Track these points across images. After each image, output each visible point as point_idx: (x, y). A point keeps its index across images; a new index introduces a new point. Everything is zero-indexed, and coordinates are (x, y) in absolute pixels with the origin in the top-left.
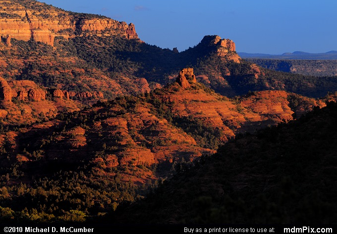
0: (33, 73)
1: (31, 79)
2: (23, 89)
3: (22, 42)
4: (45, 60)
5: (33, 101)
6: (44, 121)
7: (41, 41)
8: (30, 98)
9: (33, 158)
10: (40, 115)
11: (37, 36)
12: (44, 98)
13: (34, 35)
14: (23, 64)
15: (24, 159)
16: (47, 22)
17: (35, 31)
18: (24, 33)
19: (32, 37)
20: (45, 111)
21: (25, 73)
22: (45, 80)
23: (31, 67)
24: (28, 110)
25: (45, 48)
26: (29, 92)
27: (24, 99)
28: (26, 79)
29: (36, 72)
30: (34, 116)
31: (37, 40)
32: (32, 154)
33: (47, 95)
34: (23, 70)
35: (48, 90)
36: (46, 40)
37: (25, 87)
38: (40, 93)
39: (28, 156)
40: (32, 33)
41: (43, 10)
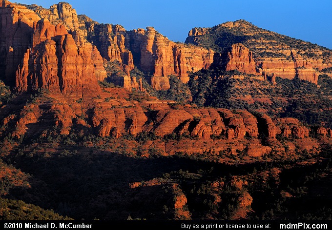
0: (297, 111)
1: (295, 117)
2: (287, 126)
3: (287, 80)
4: (309, 98)
5: (297, 138)
6: (307, 158)
7: (305, 79)
8: (294, 136)
9: (297, 194)
10: (303, 152)
11: (302, 75)
12: (307, 135)
13: (299, 73)
14: (287, 102)
15: (288, 195)
16: (311, 60)
17: (300, 70)
18: (289, 72)
19: (297, 75)
20: (308, 148)
21: (289, 111)
22: (309, 119)
23: (294, 104)
24: (292, 147)
25: (309, 86)
26: (292, 130)
27: (287, 136)
28: (290, 117)
29: (300, 110)
30: (298, 153)
31: (301, 78)
32: (296, 190)
33: (311, 132)
34: (287, 108)
35: (311, 127)
36: (311, 79)
37: (289, 124)
38: (304, 131)
39: (291, 193)
40: (297, 72)
41: (308, 49)
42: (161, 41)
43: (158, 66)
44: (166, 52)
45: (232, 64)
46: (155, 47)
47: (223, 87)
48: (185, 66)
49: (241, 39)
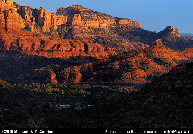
0: (100, 41)
1: (99, 43)
2: (96, 47)
3: (96, 28)
4: (104, 35)
5: (99, 51)
6: (103, 59)
7: (103, 28)
8: (98, 50)
9: (99, 73)
10: (102, 57)
11: (102, 26)
12: (104, 50)
13: (100, 26)
14: (96, 37)
15: (95, 73)
16: (105, 21)
17: (101, 24)
18: (97, 25)
19: (100, 27)
20: (104, 55)
21: (97, 41)
22: (104, 43)
23: (99, 38)
24: (97, 55)
25: (105, 31)
26: (98, 48)
27: (96, 51)
28: (97, 43)
29: (101, 40)
30: (100, 57)
31: (101, 28)
32: (98, 71)
33: (105, 49)
34: (96, 39)
35: (105, 47)
36: (105, 28)
37: (97, 46)
38: (102, 48)
39: (97, 73)
40: (100, 25)
41: (104, 16)
42: (46, 13)
43: (45, 23)
44: (48, 17)
45: (74, 22)
46: (44, 15)
47: (71, 31)
48: (56, 23)
49: (78, 12)
